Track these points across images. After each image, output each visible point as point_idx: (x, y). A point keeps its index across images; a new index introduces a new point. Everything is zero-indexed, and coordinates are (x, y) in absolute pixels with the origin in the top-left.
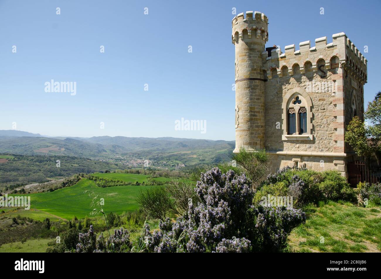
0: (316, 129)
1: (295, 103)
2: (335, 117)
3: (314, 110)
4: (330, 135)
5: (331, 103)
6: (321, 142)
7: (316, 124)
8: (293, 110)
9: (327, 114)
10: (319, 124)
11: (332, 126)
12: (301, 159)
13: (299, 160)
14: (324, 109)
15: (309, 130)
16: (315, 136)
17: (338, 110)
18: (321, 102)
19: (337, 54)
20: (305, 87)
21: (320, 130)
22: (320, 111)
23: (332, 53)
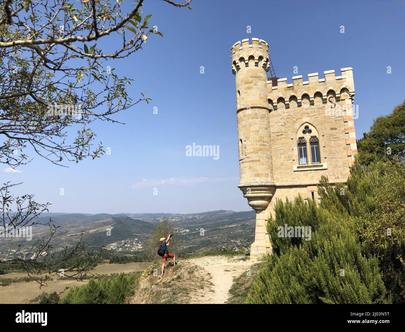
1: (304, 133)
2: (349, 145)
3: (326, 139)
5: (343, 132)
6: (335, 170)
7: (330, 153)
8: (303, 139)
9: (339, 142)
10: (332, 152)
11: (346, 154)
13: (314, 189)
14: (337, 138)
15: (322, 159)
16: (330, 164)
17: (350, 138)
18: (333, 131)
19: (346, 86)
20: (315, 117)
21: (334, 158)
22: (332, 139)
23: (342, 85)
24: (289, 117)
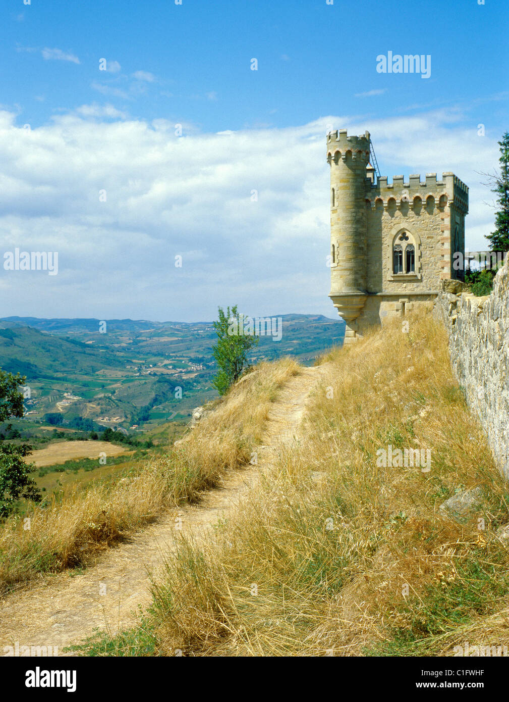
0: (423, 267)
1: (401, 239)
2: (443, 256)
3: (422, 248)
4: (437, 274)
5: (439, 241)
6: (429, 281)
7: (424, 263)
8: (399, 247)
9: (435, 252)
10: (427, 262)
11: (439, 264)
12: (409, 299)
13: (406, 300)
14: (432, 247)
15: (416, 269)
16: (423, 274)
17: (445, 249)
18: (430, 240)
19: (446, 193)
20: (414, 223)
21: (428, 269)
22: (428, 249)
23: (442, 191)
24: (387, 221)
